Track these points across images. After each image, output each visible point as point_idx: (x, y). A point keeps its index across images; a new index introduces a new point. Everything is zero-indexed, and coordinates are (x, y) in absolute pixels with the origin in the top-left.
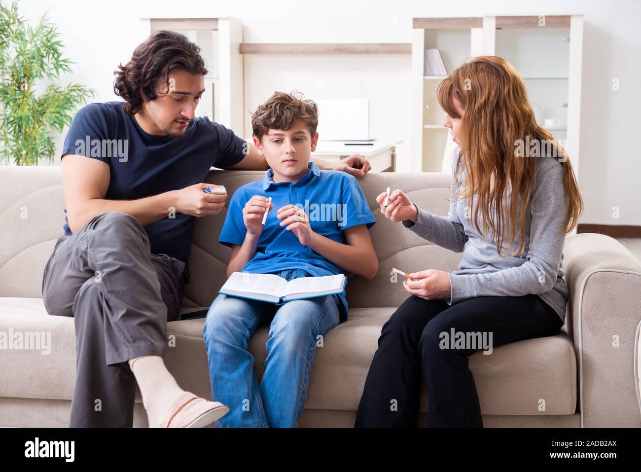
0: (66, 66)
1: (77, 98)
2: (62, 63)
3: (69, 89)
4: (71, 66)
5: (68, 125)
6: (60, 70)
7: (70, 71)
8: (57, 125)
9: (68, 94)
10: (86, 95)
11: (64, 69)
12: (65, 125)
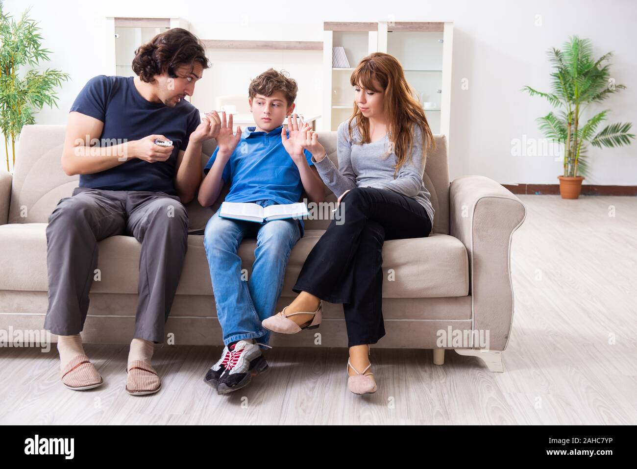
0: (44, 54)
1: (53, 81)
2: (41, 52)
3: (47, 73)
4: (48, 55)
5: (46, 102)
6: (40, 58)
7: (48, 59)
8: (38, 102)
9: (46, 77)
10: (61, 78)
11: (43, 58)
12: (44, 103)
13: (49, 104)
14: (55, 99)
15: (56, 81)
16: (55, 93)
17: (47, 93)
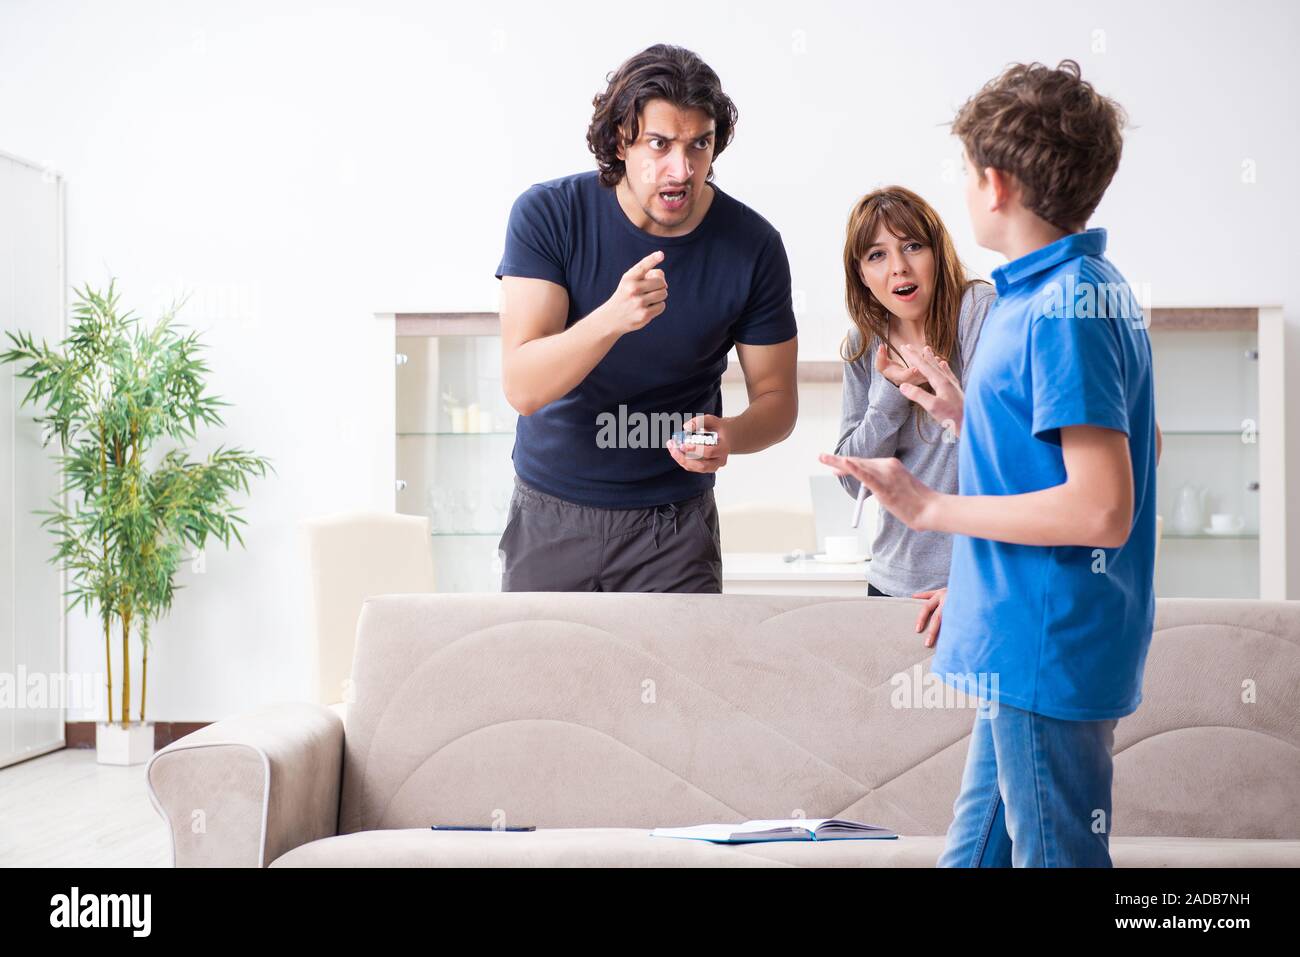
0: (211, 411)
1: (229, 476)
2: (203, 405)
3: (217, 458)
4: (220, 411)
5: (213, 530)
6: (199, 420)
7: (218, 421)
8: (193, 534)
9: (212, 468)
10: (250, 470)
11: (207, 419)
12: (210, 534)
13: (220, 537)
14: (237, 524)
15: (237, 478)
16: (233, 509)
17: (213, 508)
